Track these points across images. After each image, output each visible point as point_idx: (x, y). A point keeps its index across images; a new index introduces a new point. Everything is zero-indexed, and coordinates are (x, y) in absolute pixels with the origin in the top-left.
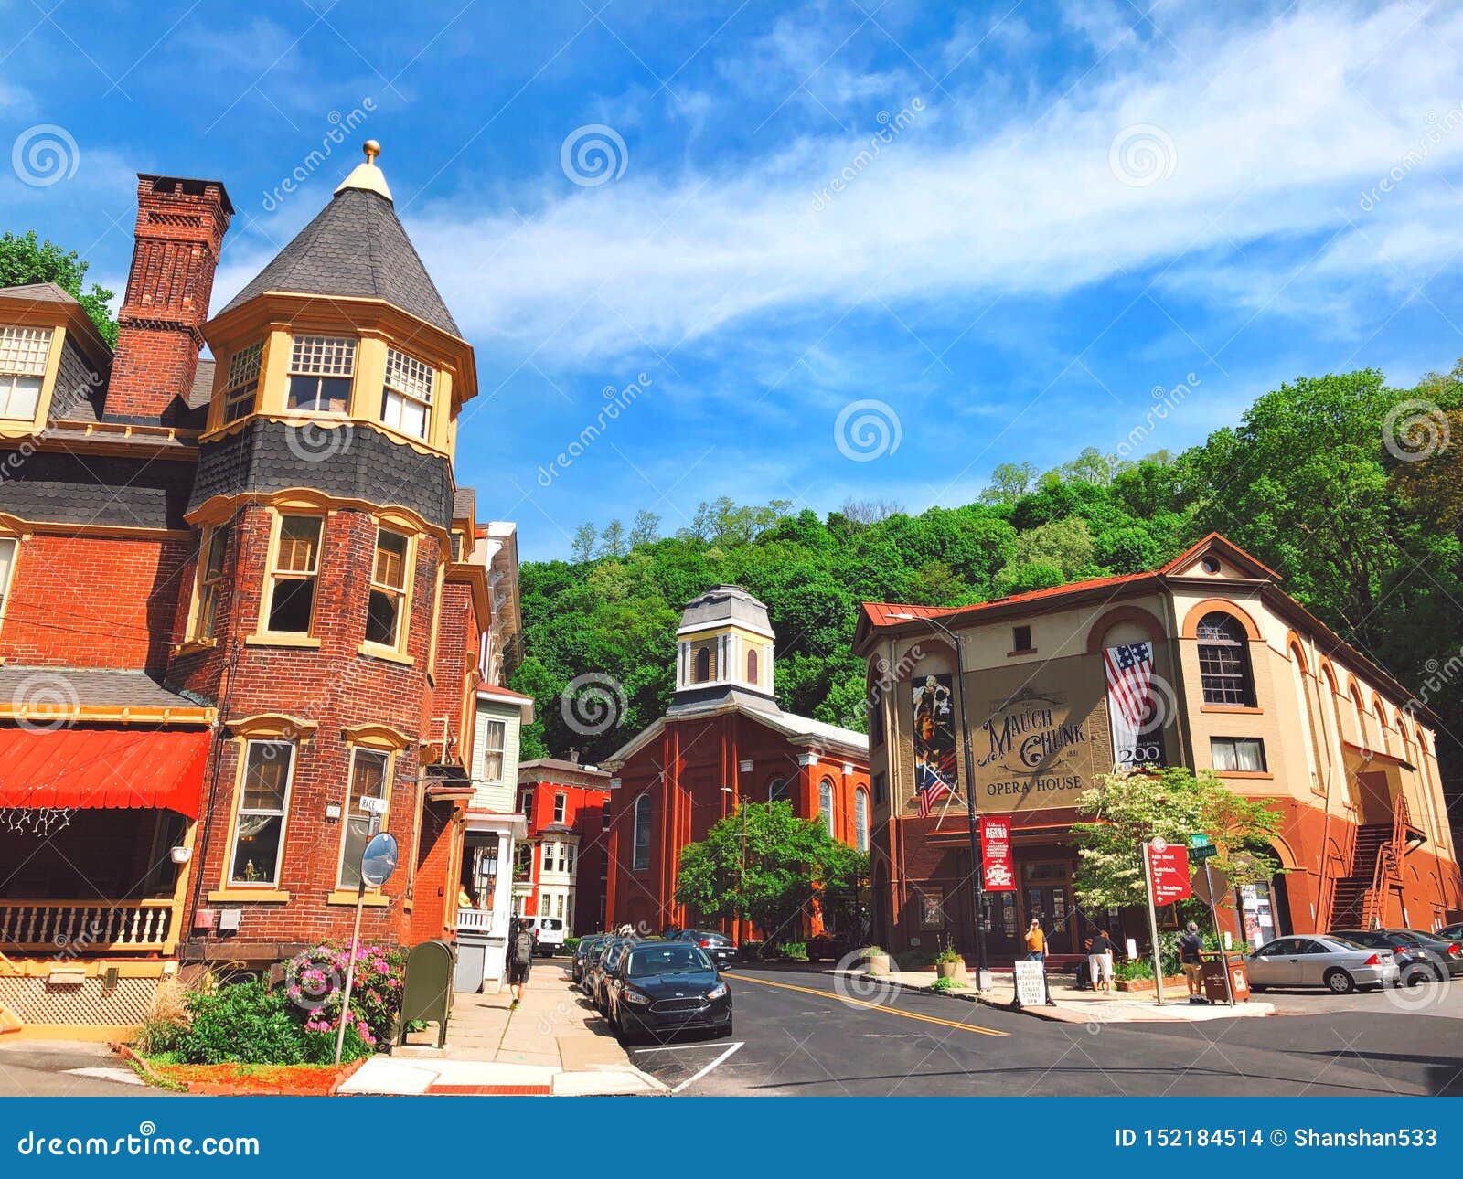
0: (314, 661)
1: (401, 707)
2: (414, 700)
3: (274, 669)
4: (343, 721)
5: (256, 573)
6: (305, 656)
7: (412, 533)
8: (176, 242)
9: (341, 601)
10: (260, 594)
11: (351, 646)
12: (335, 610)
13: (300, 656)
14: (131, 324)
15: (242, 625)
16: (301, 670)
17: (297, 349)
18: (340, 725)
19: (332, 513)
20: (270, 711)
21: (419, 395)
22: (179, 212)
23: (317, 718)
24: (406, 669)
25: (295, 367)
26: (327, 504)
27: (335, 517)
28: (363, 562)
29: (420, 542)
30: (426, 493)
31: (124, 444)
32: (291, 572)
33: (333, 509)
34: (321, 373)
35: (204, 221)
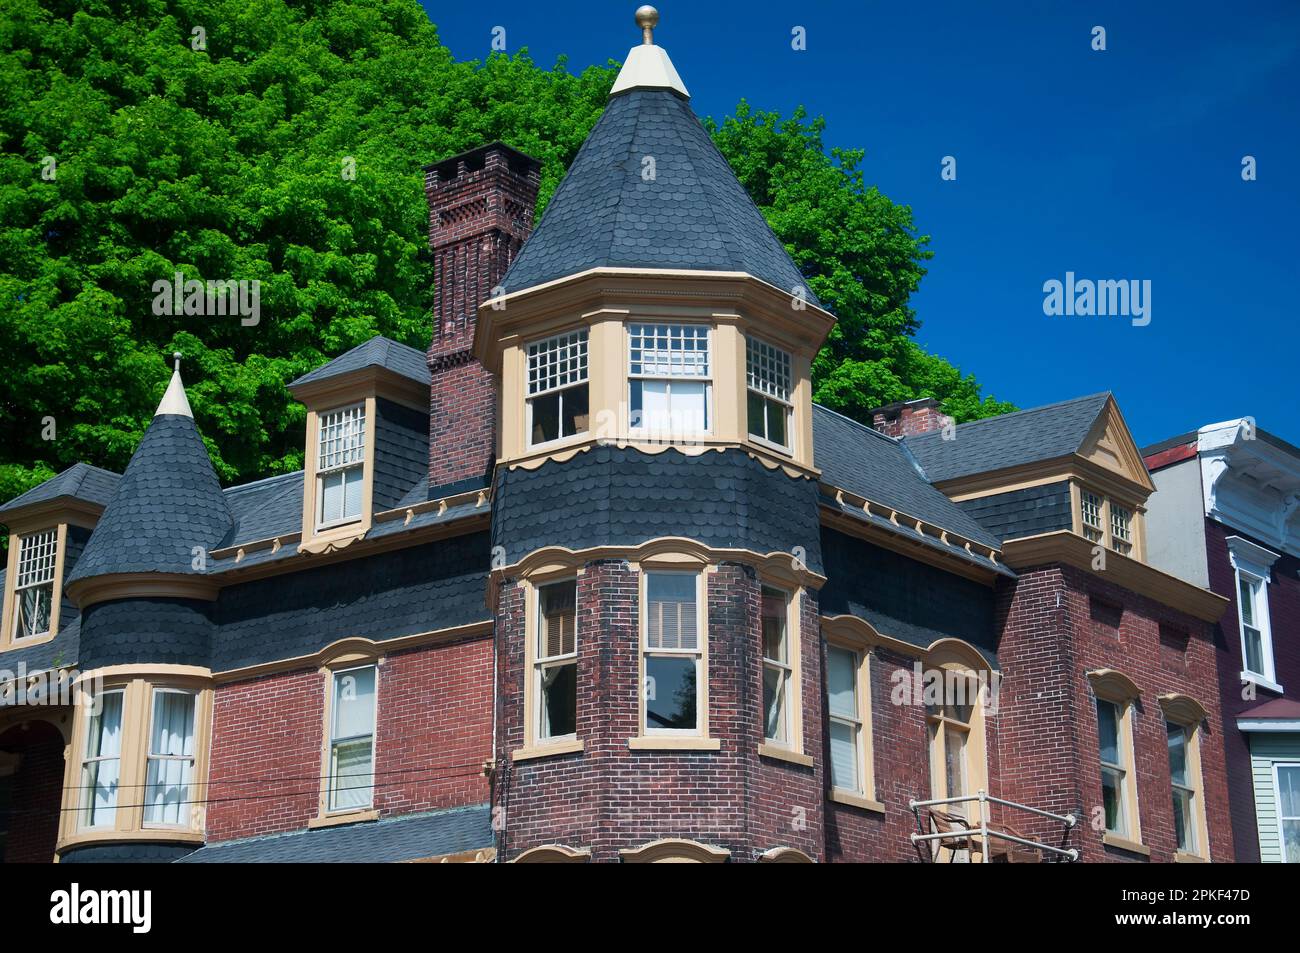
0: (580, 770)
1: (710, 810)
2: (729, 798)
3: (543, 787)
4: (621, 842)
5: (516, 669)
6: (571, 764)
7: (699, 568)
8: (467, 240)
9: (600, 686)
10: (522, 694)
11: (619, 741)
12: (594, 700)
13: (565, 766)
14: (440, 366)
15: (509, 738)
16: (569, 784)
17: (533, 363)
18: (617, 849)
19: (581, 572)
20: (545, 843)
21: (694, 372)
22: (465, 200)
23: (589, 844)
24: (710, 757)
25: (533, 389)
26: (573, 562)
27: (584, 576)
28: (623, 628)
29: (711, 577)
30: (709, 508)
31: (439, 524)
32: (561, 656)
33: (580, 566)
34: (559, 387)
35: (491, 202)
